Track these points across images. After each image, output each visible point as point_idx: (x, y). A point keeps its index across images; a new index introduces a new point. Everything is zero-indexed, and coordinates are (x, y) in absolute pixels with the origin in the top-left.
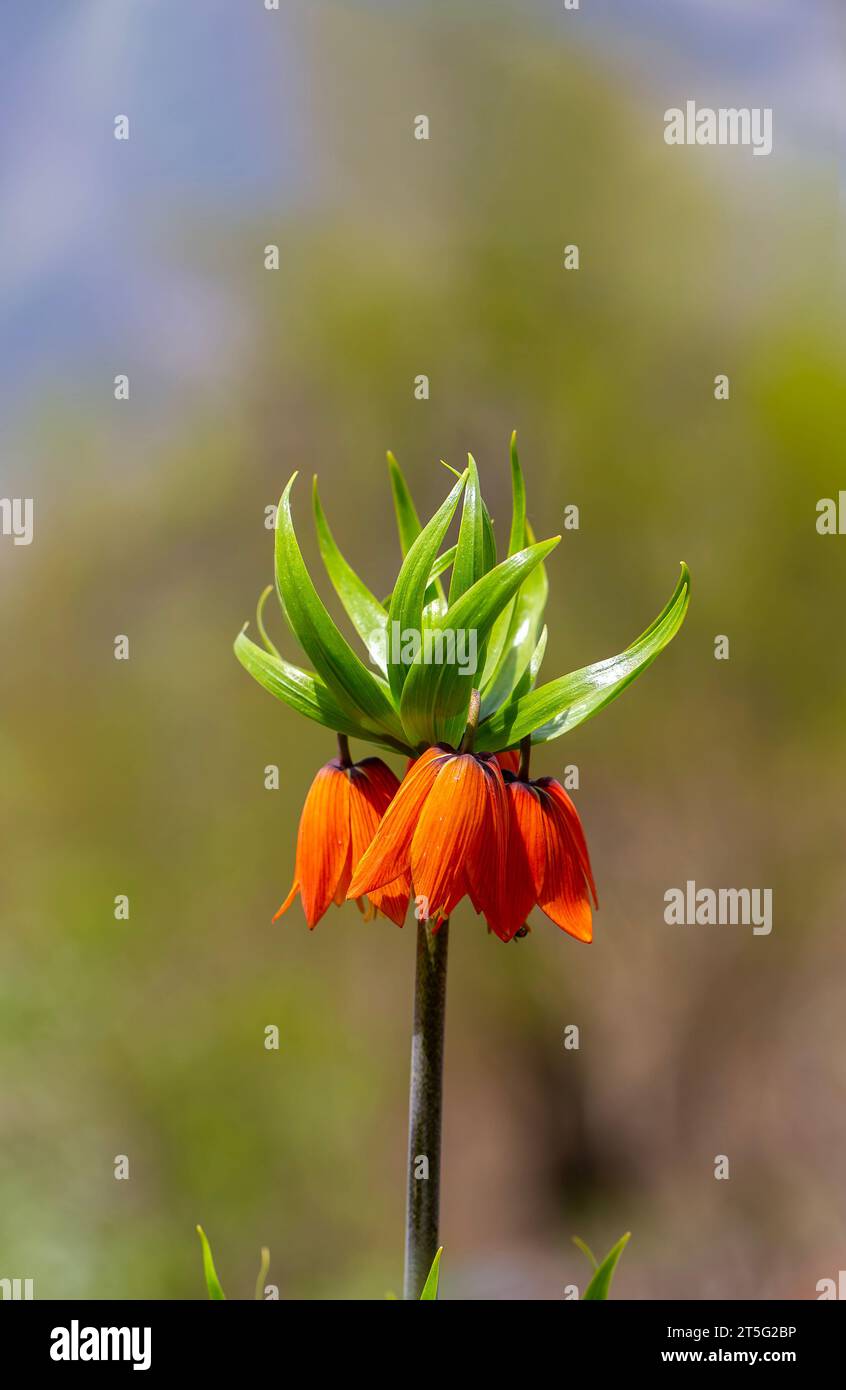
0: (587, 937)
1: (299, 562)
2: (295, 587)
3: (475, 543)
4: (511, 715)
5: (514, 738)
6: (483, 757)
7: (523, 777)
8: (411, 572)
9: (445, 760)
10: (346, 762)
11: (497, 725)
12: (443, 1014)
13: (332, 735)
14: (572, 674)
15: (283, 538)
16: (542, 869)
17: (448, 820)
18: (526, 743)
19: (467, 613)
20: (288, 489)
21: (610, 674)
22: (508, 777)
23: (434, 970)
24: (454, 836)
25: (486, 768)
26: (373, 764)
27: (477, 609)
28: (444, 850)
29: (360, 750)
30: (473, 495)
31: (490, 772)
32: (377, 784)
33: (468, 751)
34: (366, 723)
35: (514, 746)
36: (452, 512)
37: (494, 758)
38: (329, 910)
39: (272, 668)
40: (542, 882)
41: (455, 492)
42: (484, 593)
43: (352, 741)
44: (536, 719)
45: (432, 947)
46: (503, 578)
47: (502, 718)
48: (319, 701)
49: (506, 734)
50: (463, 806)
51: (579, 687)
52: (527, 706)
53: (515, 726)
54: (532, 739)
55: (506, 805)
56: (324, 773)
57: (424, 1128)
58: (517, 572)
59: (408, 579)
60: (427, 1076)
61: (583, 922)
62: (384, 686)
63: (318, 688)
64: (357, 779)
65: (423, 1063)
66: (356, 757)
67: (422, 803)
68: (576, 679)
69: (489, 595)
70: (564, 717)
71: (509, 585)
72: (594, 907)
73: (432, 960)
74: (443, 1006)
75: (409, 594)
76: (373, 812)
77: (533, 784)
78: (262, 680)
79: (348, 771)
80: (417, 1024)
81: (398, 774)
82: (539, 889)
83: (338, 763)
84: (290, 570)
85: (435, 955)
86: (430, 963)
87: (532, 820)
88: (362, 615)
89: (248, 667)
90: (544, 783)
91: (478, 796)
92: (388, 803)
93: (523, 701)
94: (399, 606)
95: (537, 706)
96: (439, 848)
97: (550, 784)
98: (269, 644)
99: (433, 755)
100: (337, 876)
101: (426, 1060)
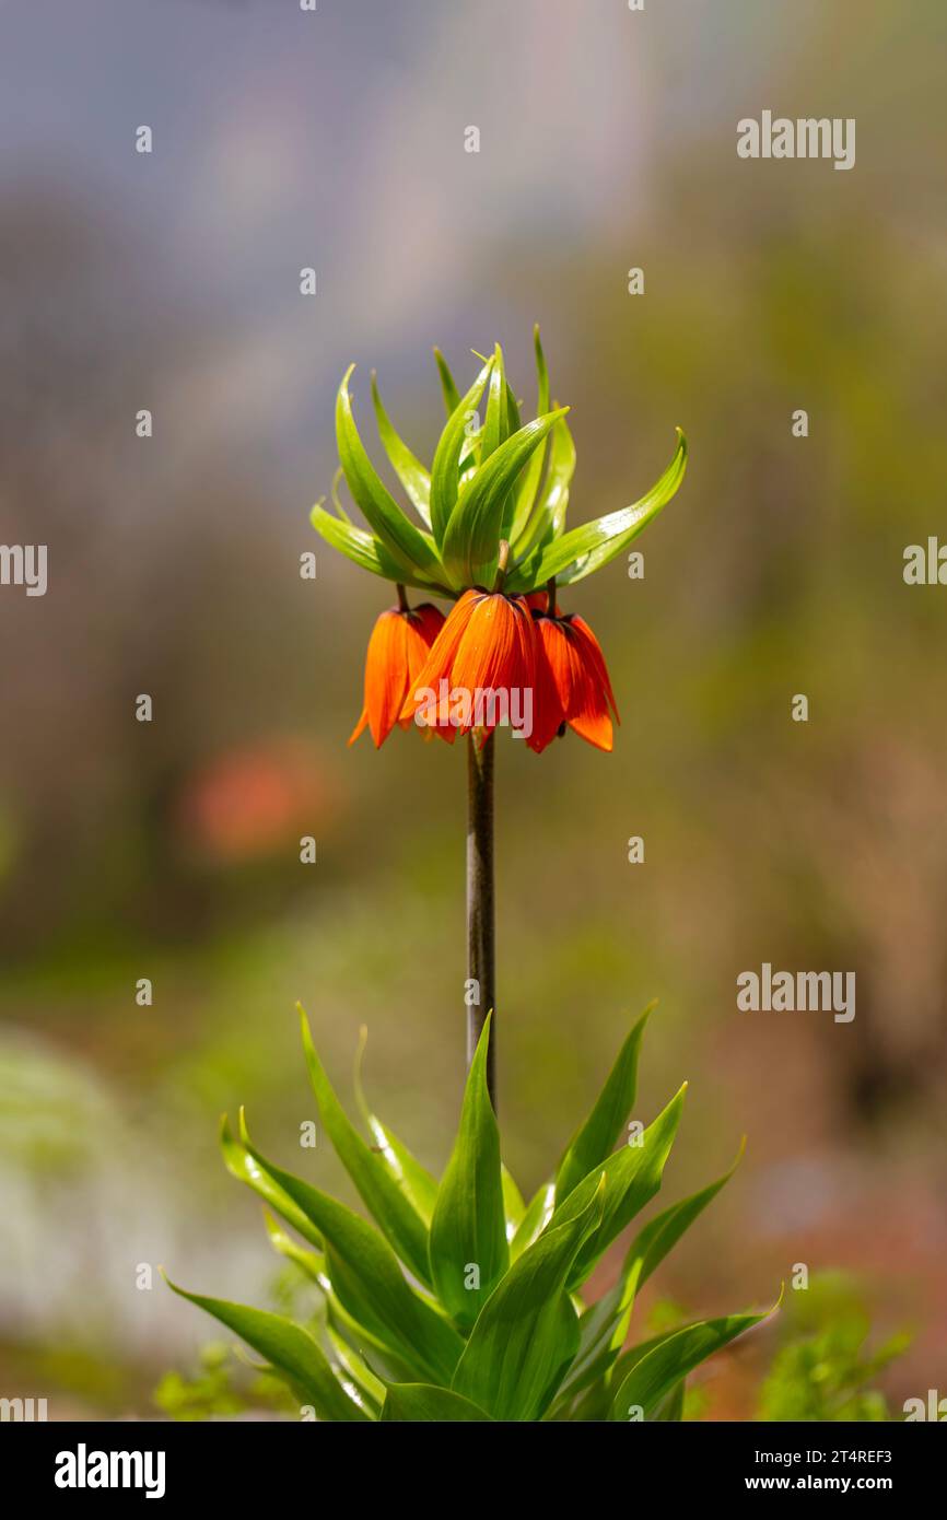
0: (608, 746)
1: (355, 439)
2: (352, 460)
3: (501, 417)
4: (537, 562)
5: (541, 580)
6: (512, 597)
7: (551, 615)
8: (447, 443)
9: (480, 599)
10: (404, 608)
11: (527, 571)
12: (492, 817)
13: (391, 586)
14: (587, 526)
15: (342, 420)
16: (567, 691)
17: (480, 652)
18: (552, 583)
19: (491, 474)
20: (346, 379)
21: (619, 524)
22: (537, 614)
23: (482, 779)
24: (487, 662)
25: (515, 605)
26: (427, 609)
27: (500, 469)
28: (479, 676)
29: (416, 597)
30: (497, 379)
31: (519, 609)
32: (427, 622)
33: (499, 592)
34: (419, 574)
35: (540, 589)
36: (480, 391)
37: (522, 598)
38: (391, 733)
39: (340, 531)
40: (567, 701)
41: (483, 375)
42: (505, 456)
43: (410, 591)
44: (557, 564)
45: (479, 760)
46: (521, 443)
47: (530, 565)
48: (379, 556)
49: (533, 578)
50: (494, 639)
51: (592, 536)
52: (550, 553)
53: (540, 571)
54: (557, 581)
55: (534, 638)
56: (385, 617)
57: (479, 914)
58: (532, 438)
59: (445, 450)
60: (480, 870)
61: (603, 734)
62: (430, 540)
63: (377, 545)
64: (413, 622)
65: (476, 858)
66: (413, 603)
67: (461, 635)
68: (590, 529)
69: (510, 457)
70: (585, 564)
71: (526, 448)
72: (615, 720)
73: (481, 772)
74: (491, 810)
75: (446, 462)
76: (424, 643)
77: (559, 620)
78: (333, 542)
79: (406, 615)
80: (470, 826)
81: (444, 613)
82: (565, 706)
83: (397, 608)
84: (348, 445)
85: (483, 767)
86: (478, 775)
87: (557, 649)
88: (415, 485)
89: (321, 530)
90: (568, 619)
91: (507, 628)
92: (435, 636)
93: (546, 550)
94: (439, 473)
95: (558, 553)
96: (475, 673)
97: (573, 619)
98: (343, 513)
99: (471, 596)
100: (397, 704)
101: (479, 857)
